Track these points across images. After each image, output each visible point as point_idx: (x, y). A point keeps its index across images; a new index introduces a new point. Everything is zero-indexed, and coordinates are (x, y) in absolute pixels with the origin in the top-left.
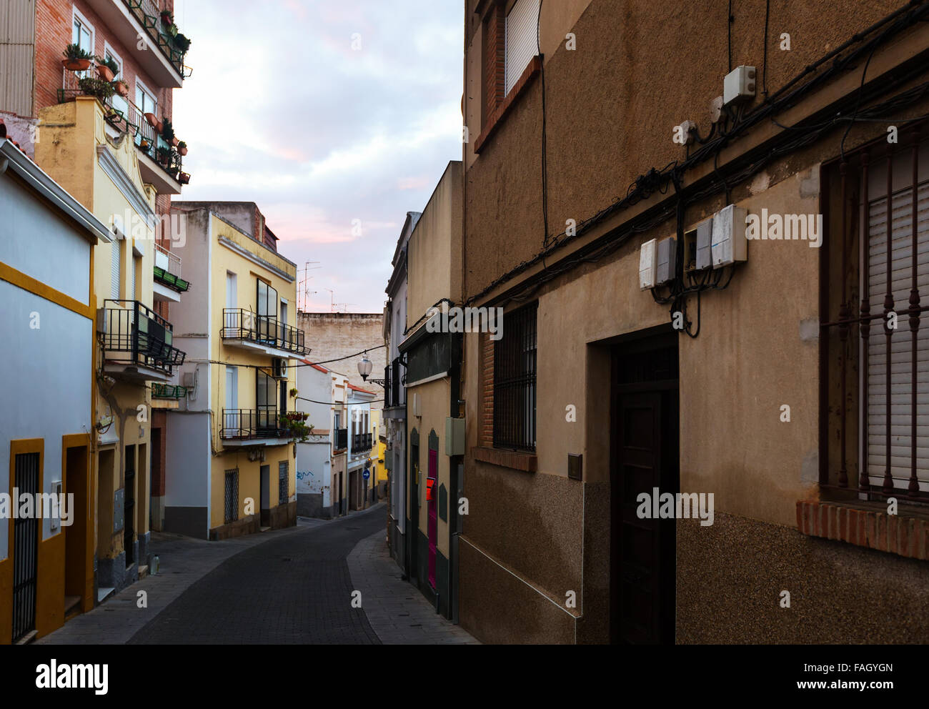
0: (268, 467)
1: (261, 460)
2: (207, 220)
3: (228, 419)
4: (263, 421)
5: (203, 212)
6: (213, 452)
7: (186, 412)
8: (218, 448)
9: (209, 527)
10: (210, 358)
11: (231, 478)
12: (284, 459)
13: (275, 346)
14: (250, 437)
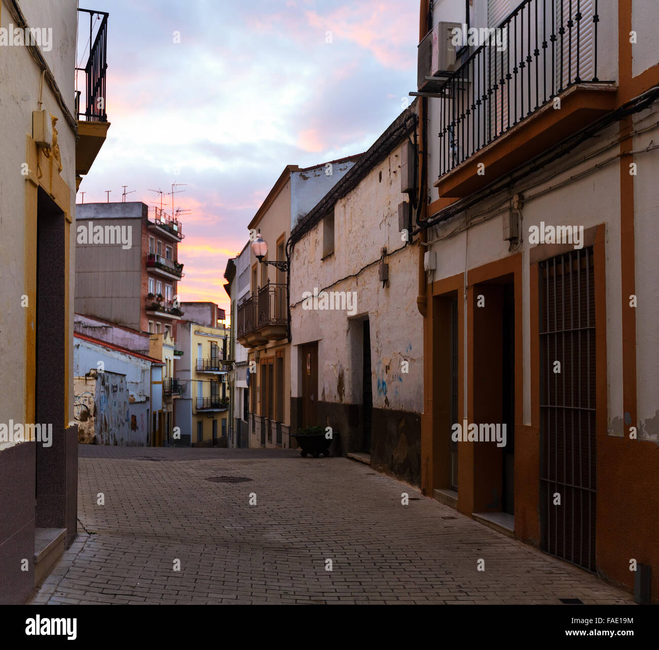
0: (216, 420)
1: (213, 417)
2: (190, 327)
3: (198, 401)
4: (213, 401)
5: (188, 324)
6: (193, 414)
7: (182, 399)
8: (195, 413)
9: (191, 442)
10: (191, 379)
11: (200, 424)
12: (225, 417)
13: (218, 370)
14: (207, 408)
